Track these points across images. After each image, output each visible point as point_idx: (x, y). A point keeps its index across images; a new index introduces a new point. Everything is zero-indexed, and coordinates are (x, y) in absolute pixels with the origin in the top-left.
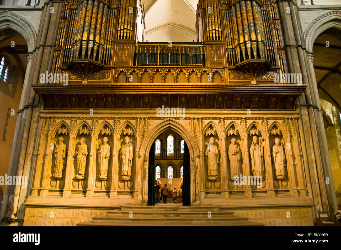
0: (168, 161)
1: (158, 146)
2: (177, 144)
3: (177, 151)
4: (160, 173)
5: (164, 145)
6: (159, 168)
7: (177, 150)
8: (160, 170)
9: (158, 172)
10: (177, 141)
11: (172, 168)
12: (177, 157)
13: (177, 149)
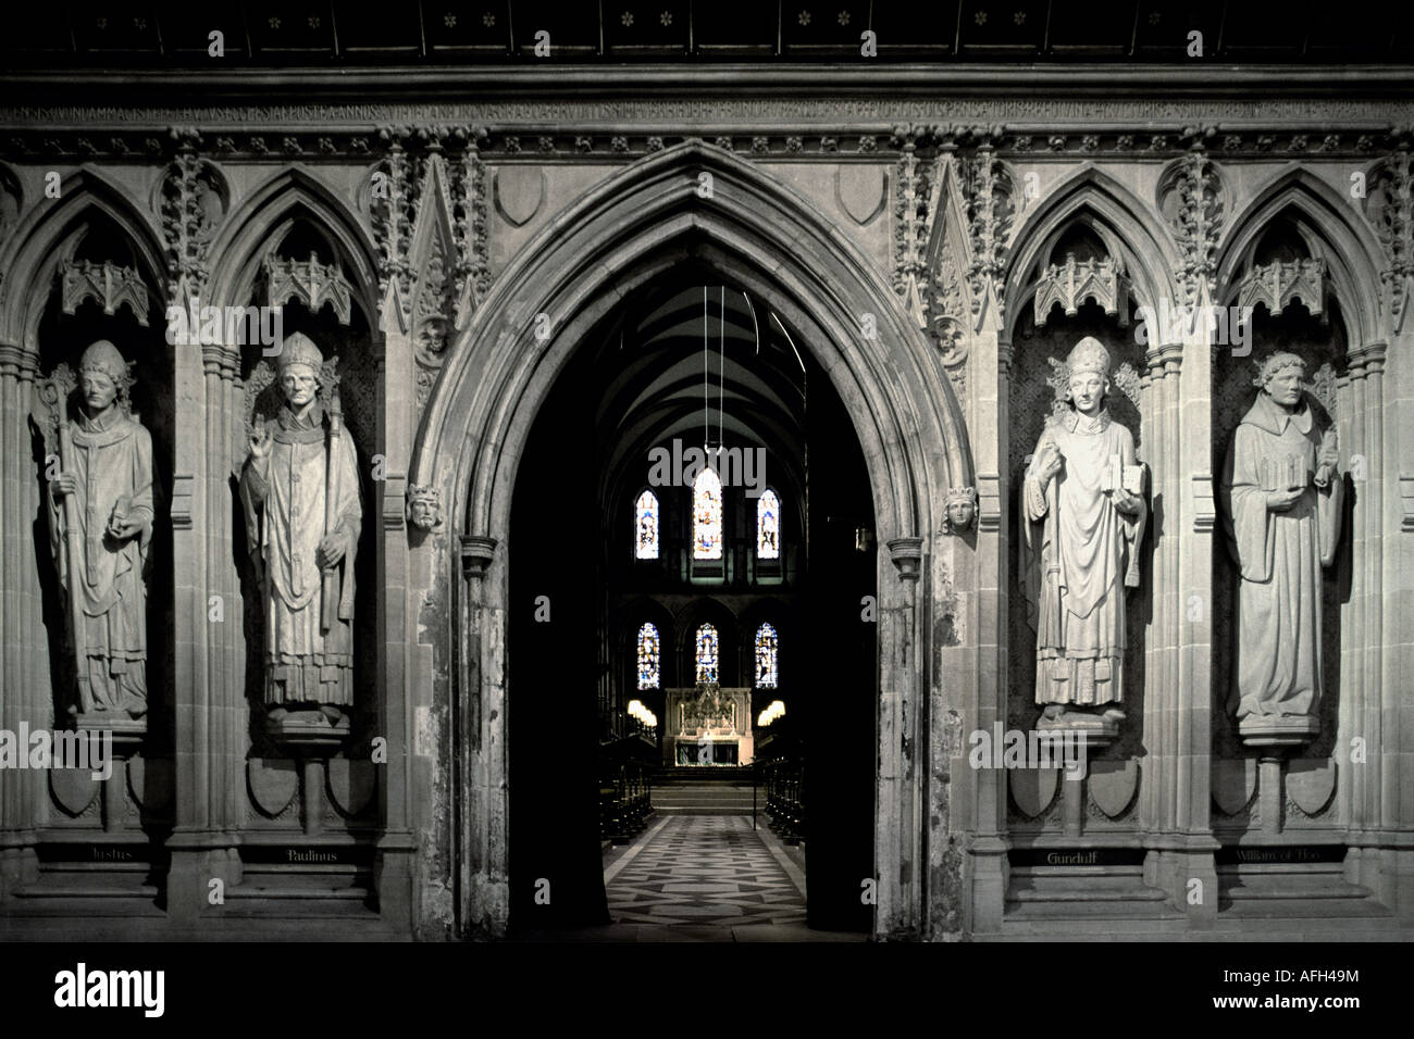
1: (648, 521)
4: (657, 659)
6: (656, 634)
8: (657, 641)
9: (648, 650)
11: (714, 634)
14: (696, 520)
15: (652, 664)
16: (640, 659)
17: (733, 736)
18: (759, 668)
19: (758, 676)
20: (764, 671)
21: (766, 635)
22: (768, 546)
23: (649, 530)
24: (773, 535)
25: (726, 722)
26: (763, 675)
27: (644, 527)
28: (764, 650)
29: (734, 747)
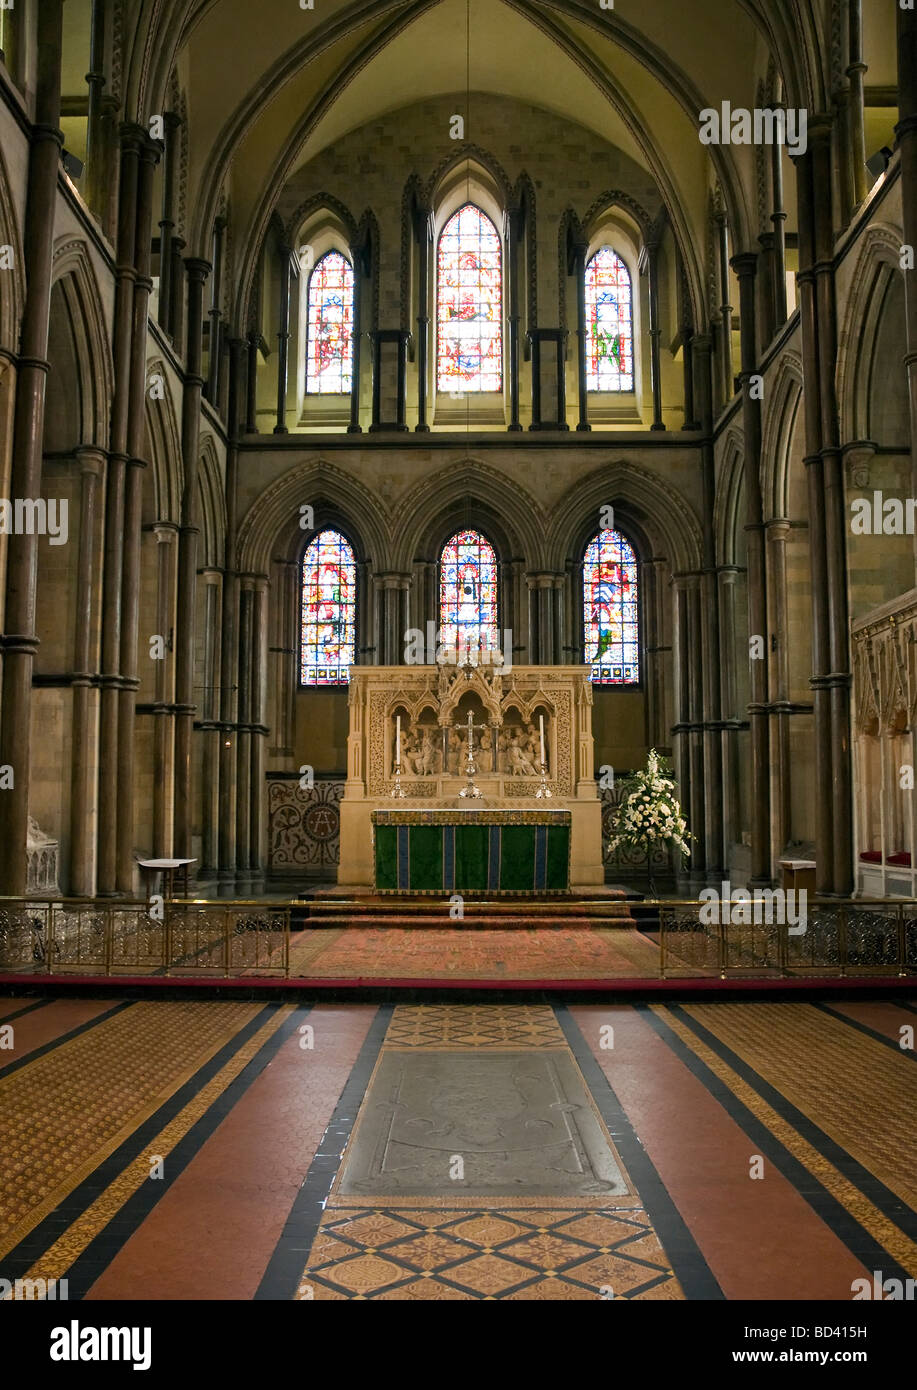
0: (440, 459)
1: (333, 315)
2: (549, 267)
3: (548, 348)
4: (349, 614)
5: (389, 281)
6: (347, 556)
7: (538, 335)
8: (350, 573)
9: (328, 594)
10: (549, 235)
11: (487, 554)
12: (548, 415)
13: (548, 320)
14: (444, 313)
15: (338, 626)
16: (308, 616)
17: (545, 800)
18: (591, 634)
19: (591, 651)
20: (605, 642)
21: (605, 558)
22: (608, 366)
23: (335, 334)
24: (618, 342)
25: (522, 760)
26: (600, 652)
27: (323, 326)
28: (606, 593)
29: (559, 832)
